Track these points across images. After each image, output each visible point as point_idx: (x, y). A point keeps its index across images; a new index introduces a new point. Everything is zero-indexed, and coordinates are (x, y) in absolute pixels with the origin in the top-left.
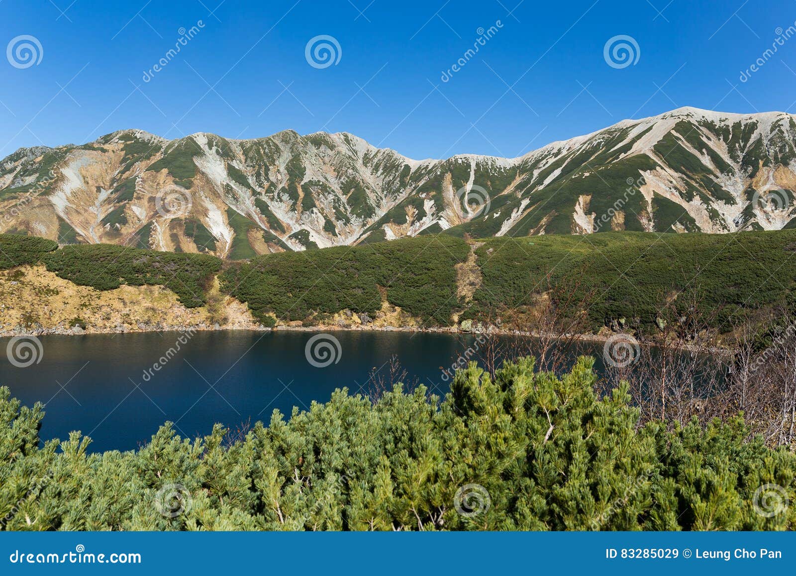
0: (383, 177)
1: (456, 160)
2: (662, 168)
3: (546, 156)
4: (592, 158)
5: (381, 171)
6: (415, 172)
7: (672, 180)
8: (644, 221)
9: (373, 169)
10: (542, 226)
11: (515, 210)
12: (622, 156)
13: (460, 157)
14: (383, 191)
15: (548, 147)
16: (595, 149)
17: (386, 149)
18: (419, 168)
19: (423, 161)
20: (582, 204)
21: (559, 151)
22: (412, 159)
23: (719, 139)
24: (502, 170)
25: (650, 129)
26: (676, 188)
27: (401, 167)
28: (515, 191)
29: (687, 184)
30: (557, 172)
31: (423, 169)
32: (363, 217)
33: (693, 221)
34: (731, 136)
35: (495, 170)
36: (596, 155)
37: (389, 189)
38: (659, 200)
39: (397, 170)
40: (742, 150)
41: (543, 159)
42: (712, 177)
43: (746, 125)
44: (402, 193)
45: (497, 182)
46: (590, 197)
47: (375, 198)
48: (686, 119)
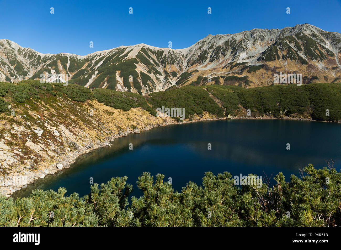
0: (29, 59)
1: (61, 55)
2: (141, 63)
3: (96, 56)
4: (114, 58)
5: (27, 57)
6: (44, 58)
7: (144, 67)
8: (139, 80)
9: (23, 56)
10: (105, 81)
11: (93, 75)
12: (125, 58)
13: (63, 54)
14: (30, 65)
15: (96, 53)
16: (114, 55)
17: (28, 48)
18: (45, 57)
19: (46, 54)
20: (118, 74)
21: (100, 55)
22: (41, 53)
23: (154, 55)
24: (80, 60)
25: (132, 50)
26: (146, 70)
27: (37, 56)
28: (87, 68)
29: (149, 69)
30: (102, 62)
31: (47, 57)
32: (23, 75)
33: (153, 80)
34: (157, 54)
35: (77, 60)
36: (115, 57)
37: (32, 64)
38: (141, 73)
39: (35, 57)
40: (161, 59)
41: (95, 57)
42: (154, 67)
43: (161, 51)
44: (39, 66)
45: (79, 64)
46: (120, 71)
47: (27, 68)
48: (144, 48)
